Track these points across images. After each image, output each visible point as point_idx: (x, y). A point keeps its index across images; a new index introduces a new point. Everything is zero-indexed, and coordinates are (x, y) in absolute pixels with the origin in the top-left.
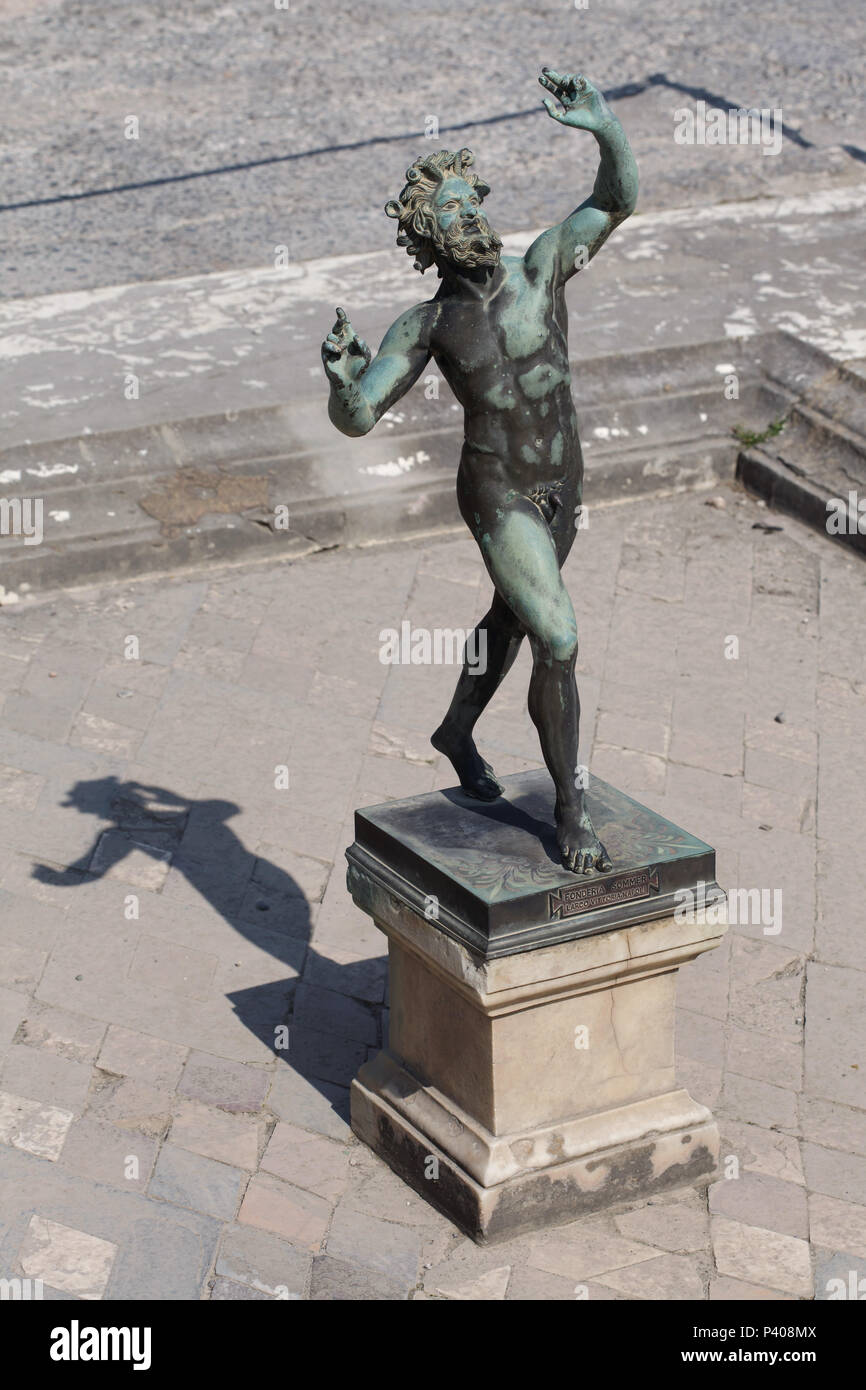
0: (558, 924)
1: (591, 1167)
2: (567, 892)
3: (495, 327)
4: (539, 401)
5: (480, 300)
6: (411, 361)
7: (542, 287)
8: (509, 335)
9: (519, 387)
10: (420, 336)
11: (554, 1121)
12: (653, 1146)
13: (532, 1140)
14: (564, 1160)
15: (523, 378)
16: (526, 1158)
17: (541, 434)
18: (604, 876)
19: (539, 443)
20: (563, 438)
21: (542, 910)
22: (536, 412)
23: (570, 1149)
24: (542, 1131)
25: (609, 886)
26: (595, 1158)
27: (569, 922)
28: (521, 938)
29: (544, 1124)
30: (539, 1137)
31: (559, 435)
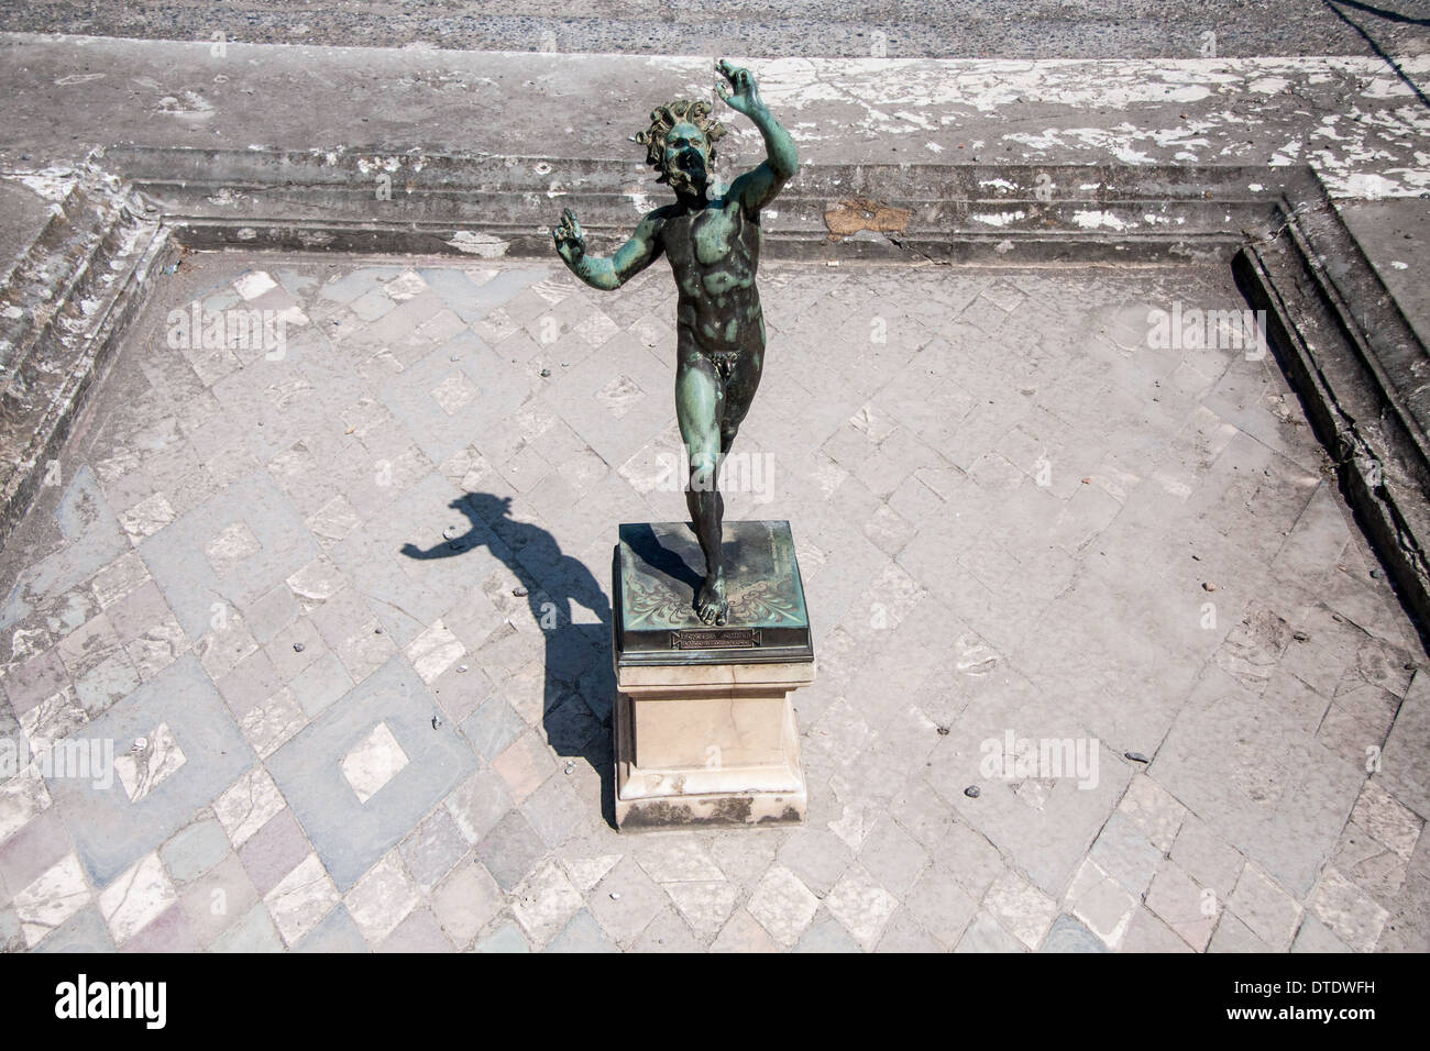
0: (676, 652)
1: (704, 803)
2: (685, 633)
3: (694, 240)
4: (717, 296)
5: (689, 215)
6: (647, 247)
7: (730, 215)
8: (699, 245)
9: (703, 285)
10: (653, 231)
11: (682, 767)
12: (752, 799)
13: (662, 776)
14: (681, 794)
15: (706, 278)
16: (654, 787)
17: (720, 318)
18: (718, 628)
19: (717, 325)
20: (738, 324)
21: (666, 641)
22: (715, 303)
23: (687, 788)
24: (671, 772)
25: (719, 635)
26: (705, 798)
27: (683, 653)
28: (648, 656)
29: (674, 767)
30: (668, 776)
31: (734, 321)
